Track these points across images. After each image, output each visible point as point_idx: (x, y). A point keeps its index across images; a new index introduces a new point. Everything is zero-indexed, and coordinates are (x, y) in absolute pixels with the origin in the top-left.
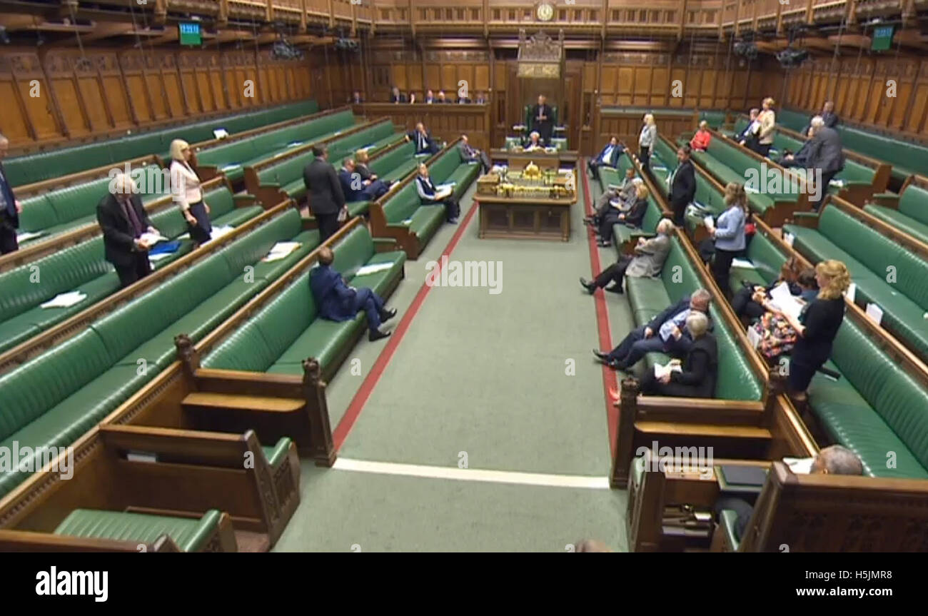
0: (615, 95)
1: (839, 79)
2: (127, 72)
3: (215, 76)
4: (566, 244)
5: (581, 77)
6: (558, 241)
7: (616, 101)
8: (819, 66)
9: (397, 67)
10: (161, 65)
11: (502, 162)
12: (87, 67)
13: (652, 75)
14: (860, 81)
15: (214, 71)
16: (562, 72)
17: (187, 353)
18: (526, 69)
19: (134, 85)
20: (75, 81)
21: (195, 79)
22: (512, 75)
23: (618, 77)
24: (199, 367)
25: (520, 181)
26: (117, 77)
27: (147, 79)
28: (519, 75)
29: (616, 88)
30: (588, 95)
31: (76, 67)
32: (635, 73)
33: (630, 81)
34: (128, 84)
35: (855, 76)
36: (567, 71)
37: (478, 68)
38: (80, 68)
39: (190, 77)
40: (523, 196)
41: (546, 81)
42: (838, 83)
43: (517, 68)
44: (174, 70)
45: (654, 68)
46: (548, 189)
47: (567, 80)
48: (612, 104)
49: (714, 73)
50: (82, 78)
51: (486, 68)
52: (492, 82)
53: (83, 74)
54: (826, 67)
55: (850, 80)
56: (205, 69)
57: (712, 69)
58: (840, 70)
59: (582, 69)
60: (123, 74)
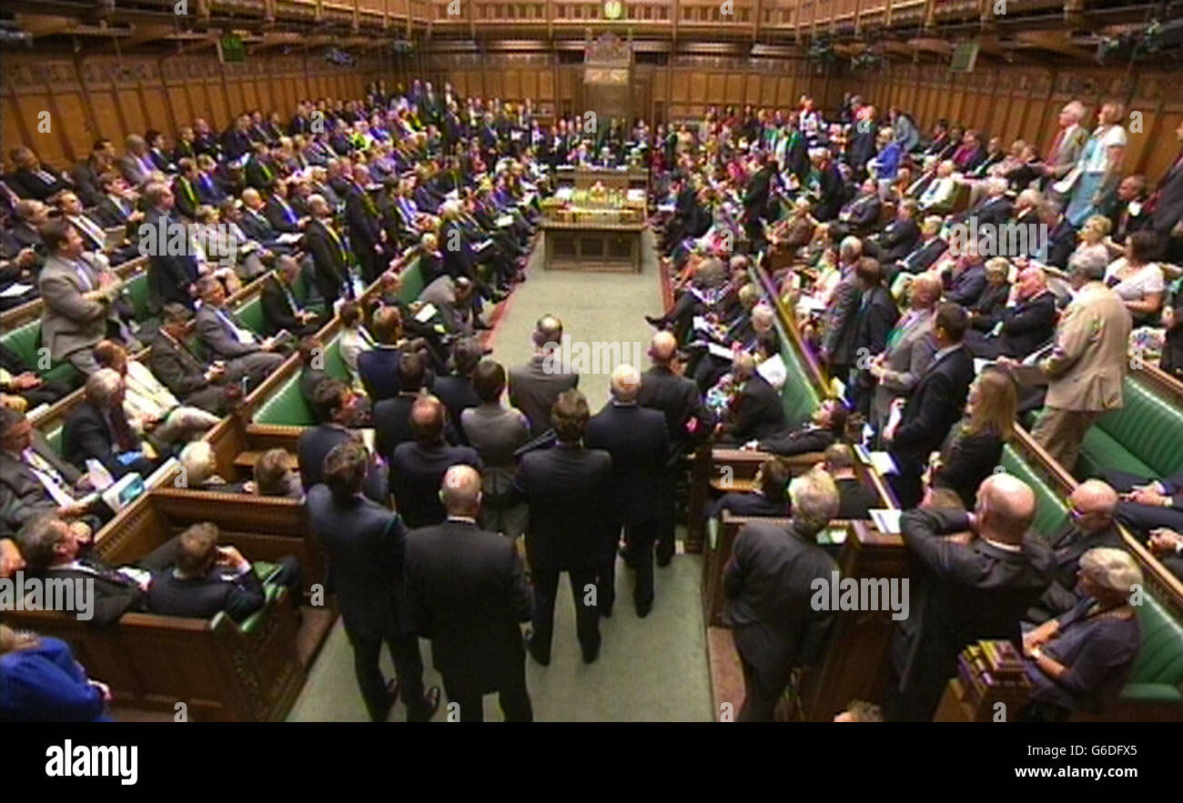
0: (688, 104)
1: (918, 88)
2: (169, 83)
3: (262, 86)
4: (637, 277)
5: (651, 86)
6: (628, 272)
7: (688, 112)
8: (898, 74)
9: (456, 74)
10: (205, 73)
11: (569, 183)
12: (126, 77)
13: (726, 82)
14: (940, 90)
15: (262, 80)
16: (631, 79)
17: (237, 406)
18: (593, 75)
19: (177, 97)
20: (114, 93)
21: (241, 89)
22: (578, 81)
23: (690, 84)
24: (251, 422)
25: (586, 203)
26: (156, 88)
27: (190, 90)
28: (586, 81)
29: (689, 96)
30: (659, 104)
31: (114, 77)
32: (708, 79)
33: (703, 87)
34: (171, 96)
35: (935, 85)
36: (637, 76)
37: (542, 75)
38: (120, 78)
39: (236, 87)
40: (590, 221)
41: (614, 87)
42: (917, 93)
43: (582, 72)
44: (218, 79)
45: (727, 74)
46: (617, 212)
47: (637, 87)
48: (685, 114)
49: (790, 81)
50: (121, 89)
51: (550, 74)
52: (558, 90)
53: (122, 85)
54: (906, 74)
55: (930, 89)
56: (251, 77)
57: (789, 76)
58: (920, 78)
59: (653, 75)
60: (164, 83)
